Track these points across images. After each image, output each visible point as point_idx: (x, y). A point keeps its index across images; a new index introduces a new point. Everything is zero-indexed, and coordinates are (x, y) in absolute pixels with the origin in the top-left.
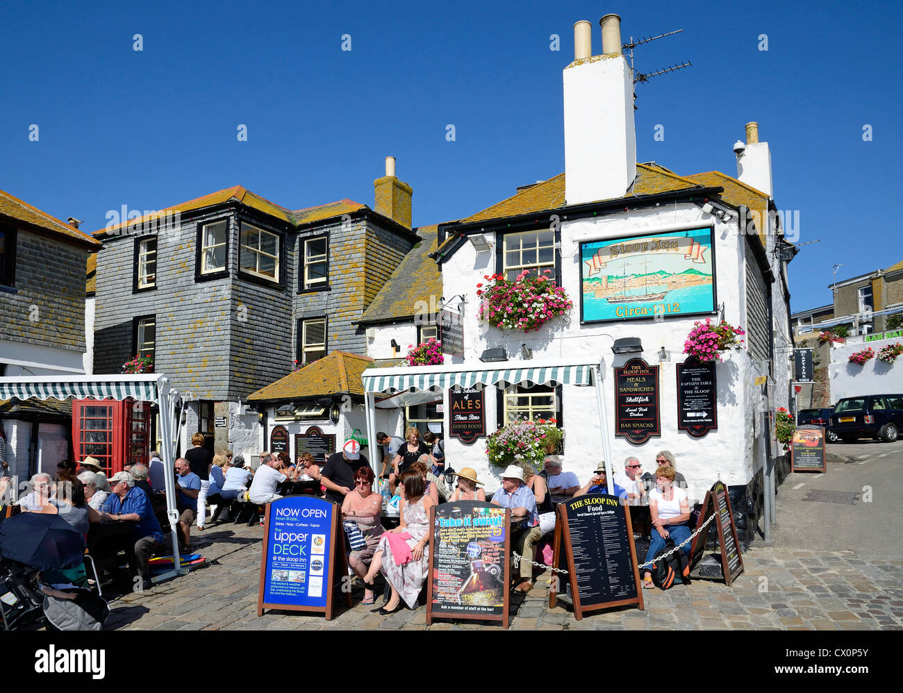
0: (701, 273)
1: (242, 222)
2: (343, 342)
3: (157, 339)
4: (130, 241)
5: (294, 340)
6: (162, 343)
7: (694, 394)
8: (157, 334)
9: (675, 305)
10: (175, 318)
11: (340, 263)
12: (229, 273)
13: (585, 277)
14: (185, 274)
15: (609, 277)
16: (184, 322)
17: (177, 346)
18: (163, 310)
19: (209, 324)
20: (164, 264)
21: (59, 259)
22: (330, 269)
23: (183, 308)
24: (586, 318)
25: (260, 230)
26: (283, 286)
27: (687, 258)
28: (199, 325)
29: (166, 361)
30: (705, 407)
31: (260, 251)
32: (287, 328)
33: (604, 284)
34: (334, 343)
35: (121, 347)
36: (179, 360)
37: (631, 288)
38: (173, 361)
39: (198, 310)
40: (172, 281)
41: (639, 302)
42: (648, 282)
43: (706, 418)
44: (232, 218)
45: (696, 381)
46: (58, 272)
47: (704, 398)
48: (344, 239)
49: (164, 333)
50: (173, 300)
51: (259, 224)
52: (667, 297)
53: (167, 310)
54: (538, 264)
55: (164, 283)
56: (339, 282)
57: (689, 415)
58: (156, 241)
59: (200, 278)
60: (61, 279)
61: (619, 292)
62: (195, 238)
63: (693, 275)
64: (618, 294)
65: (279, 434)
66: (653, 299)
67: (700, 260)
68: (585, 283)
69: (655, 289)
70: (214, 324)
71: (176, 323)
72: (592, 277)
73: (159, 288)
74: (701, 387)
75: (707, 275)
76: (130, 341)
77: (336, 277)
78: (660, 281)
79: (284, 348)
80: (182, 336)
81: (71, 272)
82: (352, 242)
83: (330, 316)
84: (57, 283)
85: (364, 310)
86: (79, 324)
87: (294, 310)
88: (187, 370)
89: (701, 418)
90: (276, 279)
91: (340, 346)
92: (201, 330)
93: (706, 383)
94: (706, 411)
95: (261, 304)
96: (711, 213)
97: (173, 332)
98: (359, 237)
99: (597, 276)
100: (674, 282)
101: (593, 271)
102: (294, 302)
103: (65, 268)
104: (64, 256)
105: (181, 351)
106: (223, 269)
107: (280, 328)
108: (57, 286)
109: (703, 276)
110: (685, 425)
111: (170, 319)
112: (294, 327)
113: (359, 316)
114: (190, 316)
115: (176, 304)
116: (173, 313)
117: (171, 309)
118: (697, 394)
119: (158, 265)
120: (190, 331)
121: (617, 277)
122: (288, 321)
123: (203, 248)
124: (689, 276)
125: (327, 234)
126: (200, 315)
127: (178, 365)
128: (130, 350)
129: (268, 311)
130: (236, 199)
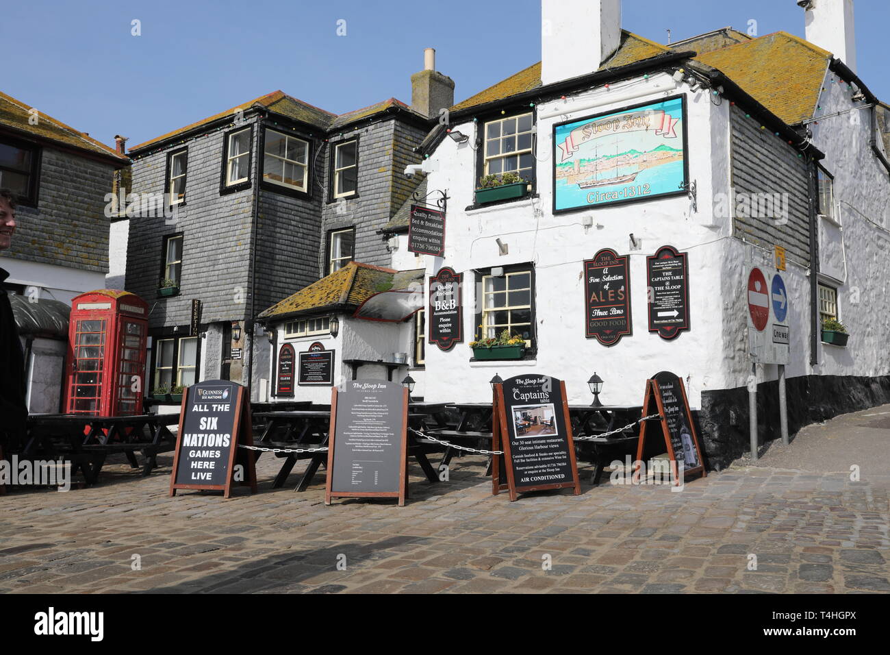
0: (672, 149)
1: (267, 129)
2: (369, 254)
3: (184, 258)
4: (163, 155)
5: (322, 255)
6: (188, 262)
7: (665, 291)
8: (184, 253)
9: (645, 186)
10: (200, 235)
11: (369, 167)
12: (251, 184)
13: (558, 162)
14: (212, 187)
15: (581, 160)
16: (208, 238)
17: (201, 265)
18: (189, 227)
19: (231, 239)
20: (193, 178)
21: (84, 177)
22: (359, 174)
23: (208, 223)
24: (558, 208)
25: (287, 136)
26: (313, 196)
27: (658, 133)
28: (222, 241)
29: (191, 282)
30: (676, 305)
31: (286, 159)
32: (315, 241)
33: (576, 169)
34: (360, 255)
35: (150, 268)
36: (203, 280)
37: (603, 172)
38: (197, 280)
39: (222, 225)
40: (199, 196)
41: (610, 186)
42: (619, 163)
43: (678, 317)
44: (256, 124)
45: (667, 276)
46: (83, 190)
47: (675, 294)
48: (372, 141)
49: (190, 251)
50: (199, 215)
51: (286, 130)
52: (638, 177)
53: (193, 226)
54: (517, 152)
55: (193, 198)
56: (368, 188)
57: (660, 314)
58: (187, 154)
59: (225, 191)
60: (85, 197)
61: (590, 177)
62: (221, 149)
63: (664, 151)
64: (589, 179)
65: (286, 353)
66: (623, 182)
67: (671, 134)
68: (558, 169)
69: (627, 171)
70: (235, 238)
71: (202, 239)
72: (564, 162)
73: (188, 204)
74: (673, 283)
75: (677, 151)
76: (159, 262)
77: (364, 183)
78: (631, 162)
79: (311, 263)
80: (206, 254)
81: (98, 190)
82: (380, 144)
83: (358, 226)
84: (82, 202)
85: (391, 217)
86: (103, 243)
87: (323, 221)
88: (210, 289)
89: (672, 317)
90: (305, 189)
91: (366, 259)
92: (224, 245)
93: (678, 278)
94: (677, 309)
95: (285, 216)
96: (683, 80)
97: (198, 250)
98: (387, 138)
99: (569, 160)
100: (644, 161)
101: (566, 156)
102: (324, 212)
103: (91, 186)
104: (90, 174)
105: (205, 269)
106: (245, 179)
107: (307, 242)
108: (81, 204)
109: (674, 152)
110: (655, 326)
111: (196, 235)
112: (322, 241)
113: (386, 224)
114: (215, 232)
115: (202, 219)
116: (199, 230)
117: (197, 225)
118: (668, 291)
119: (188, 179)
120: (213, 247)
121: (589, 160)
122: (317, 234)
123: (229, 158)
124: (659, 153)
125: (357, 137)
126: (224, 230)
127: (201, 285)
128: (159, 271)
129: (293, 223)
130: (259, 105)
